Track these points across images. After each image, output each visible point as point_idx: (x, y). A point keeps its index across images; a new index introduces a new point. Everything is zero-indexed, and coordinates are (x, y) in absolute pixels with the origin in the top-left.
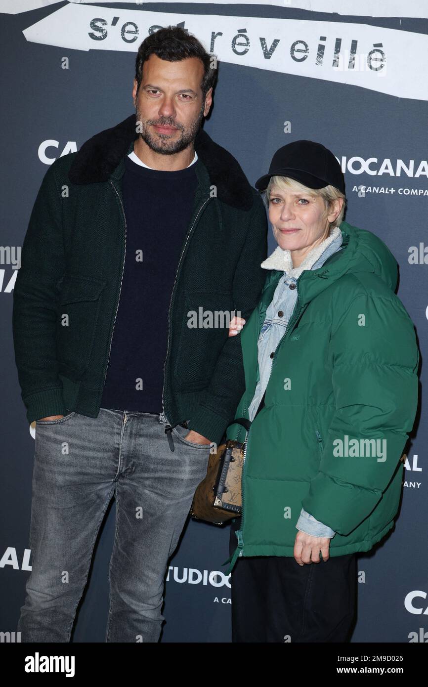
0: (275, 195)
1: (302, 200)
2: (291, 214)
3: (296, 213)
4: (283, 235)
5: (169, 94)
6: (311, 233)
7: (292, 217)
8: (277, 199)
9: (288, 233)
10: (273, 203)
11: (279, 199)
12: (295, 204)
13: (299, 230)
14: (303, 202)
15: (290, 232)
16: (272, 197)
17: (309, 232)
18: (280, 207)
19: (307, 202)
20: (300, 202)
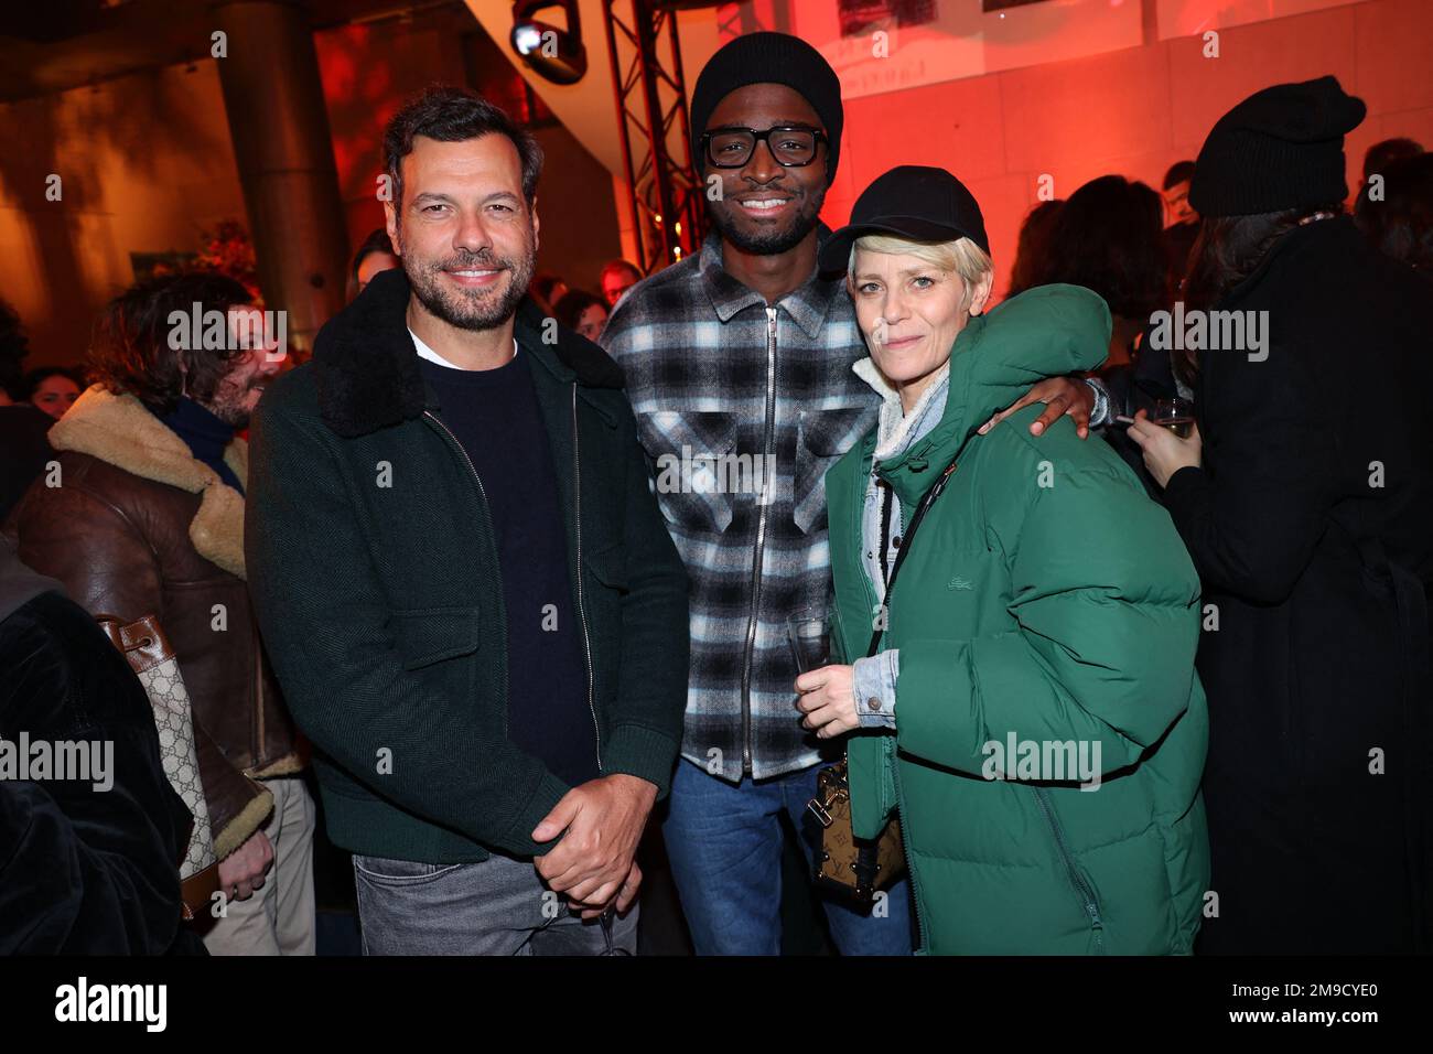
0: (867, 277)
1: (919, 279)
2: (902, 308)
3: (911, 306)
4: (891, 351)
5: (469, 206)
6: (943, 339)
7: (906, 315)
8: (869, 284)
9: (900, 345)
10: (865, 294)
11: (875, 284)
12: (906, 288)
13: (920, 337)
14: (922, 284)
15: (904, 344)
16: (862, 282)
17: (940, 340)
18: (878, 299)
19: (929, 283)
20: (917, 284)
